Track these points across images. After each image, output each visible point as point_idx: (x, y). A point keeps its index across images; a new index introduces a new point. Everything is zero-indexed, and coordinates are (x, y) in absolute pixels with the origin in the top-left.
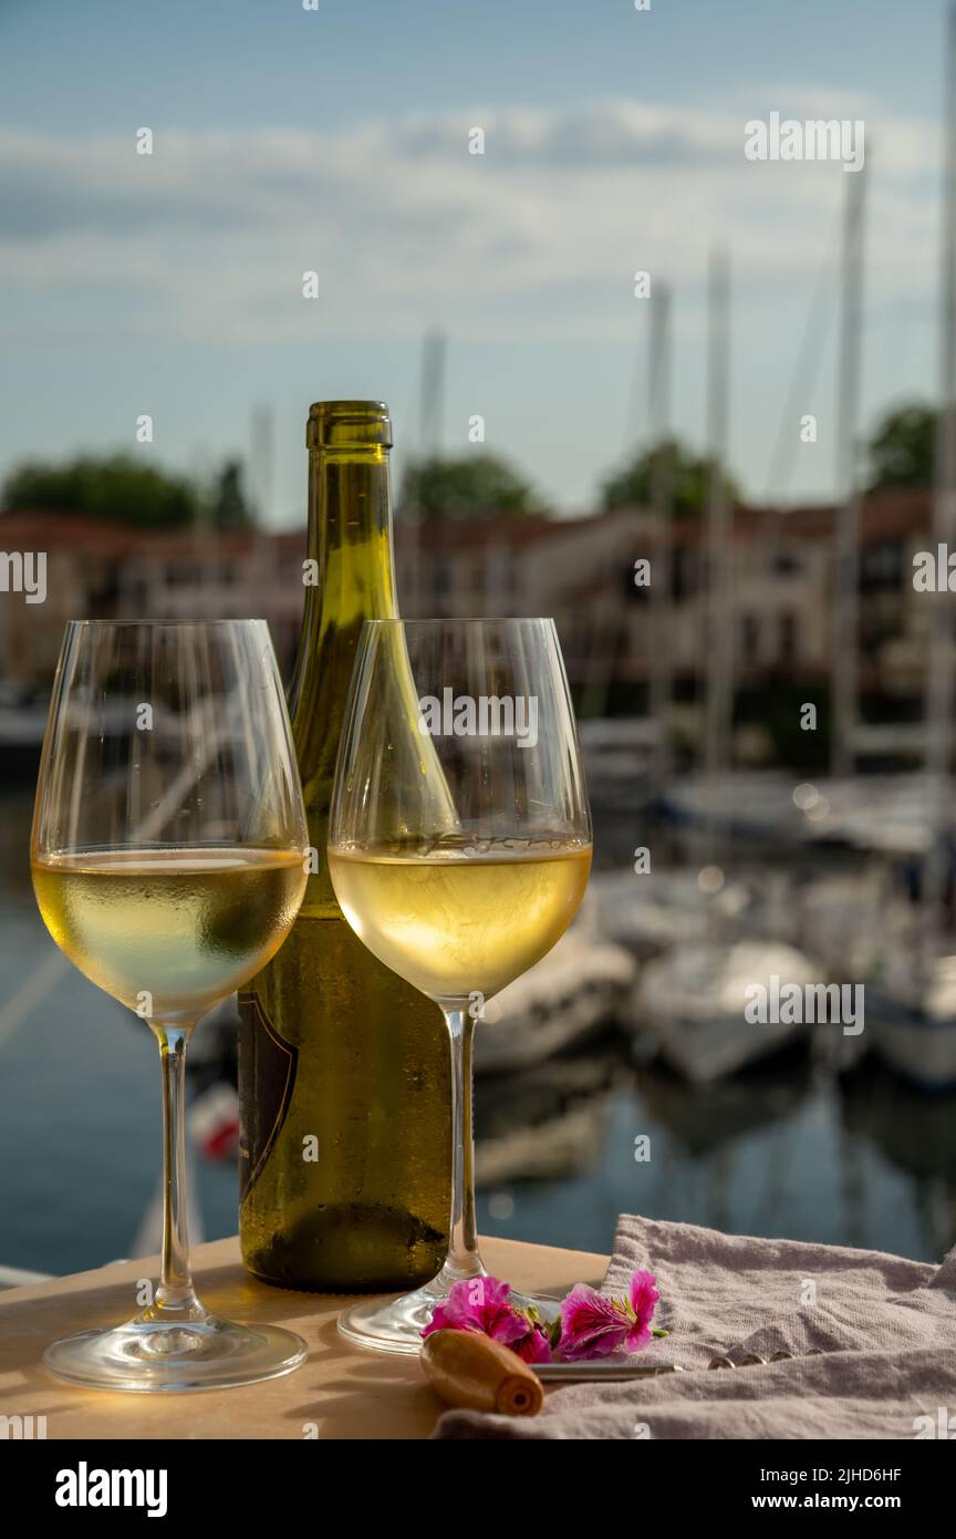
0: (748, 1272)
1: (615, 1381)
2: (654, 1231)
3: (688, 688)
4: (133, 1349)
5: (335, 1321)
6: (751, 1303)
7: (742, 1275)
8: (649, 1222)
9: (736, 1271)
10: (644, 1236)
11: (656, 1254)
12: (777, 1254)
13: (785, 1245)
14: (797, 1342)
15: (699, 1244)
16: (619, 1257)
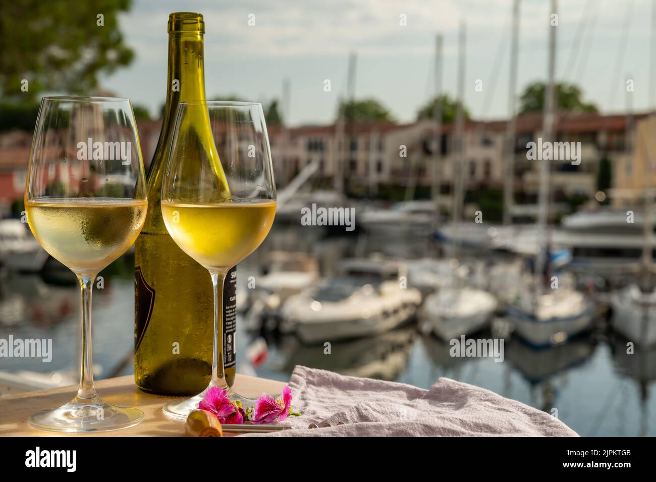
0: (348, 391)
1: (262, 432)
2: (310, 373)
3: (447, 189)
4: (67, 414)
5: (162, 408)
6: (343, 404)
7: (346, 392)
8: (308, 369)
9: (343, 391)
10: (305, 375)
11: (309, 382)
12: (362, 384)
13: (367, 380)
14: (352, 418)
15: (329, 379)
16: (292, 383)
